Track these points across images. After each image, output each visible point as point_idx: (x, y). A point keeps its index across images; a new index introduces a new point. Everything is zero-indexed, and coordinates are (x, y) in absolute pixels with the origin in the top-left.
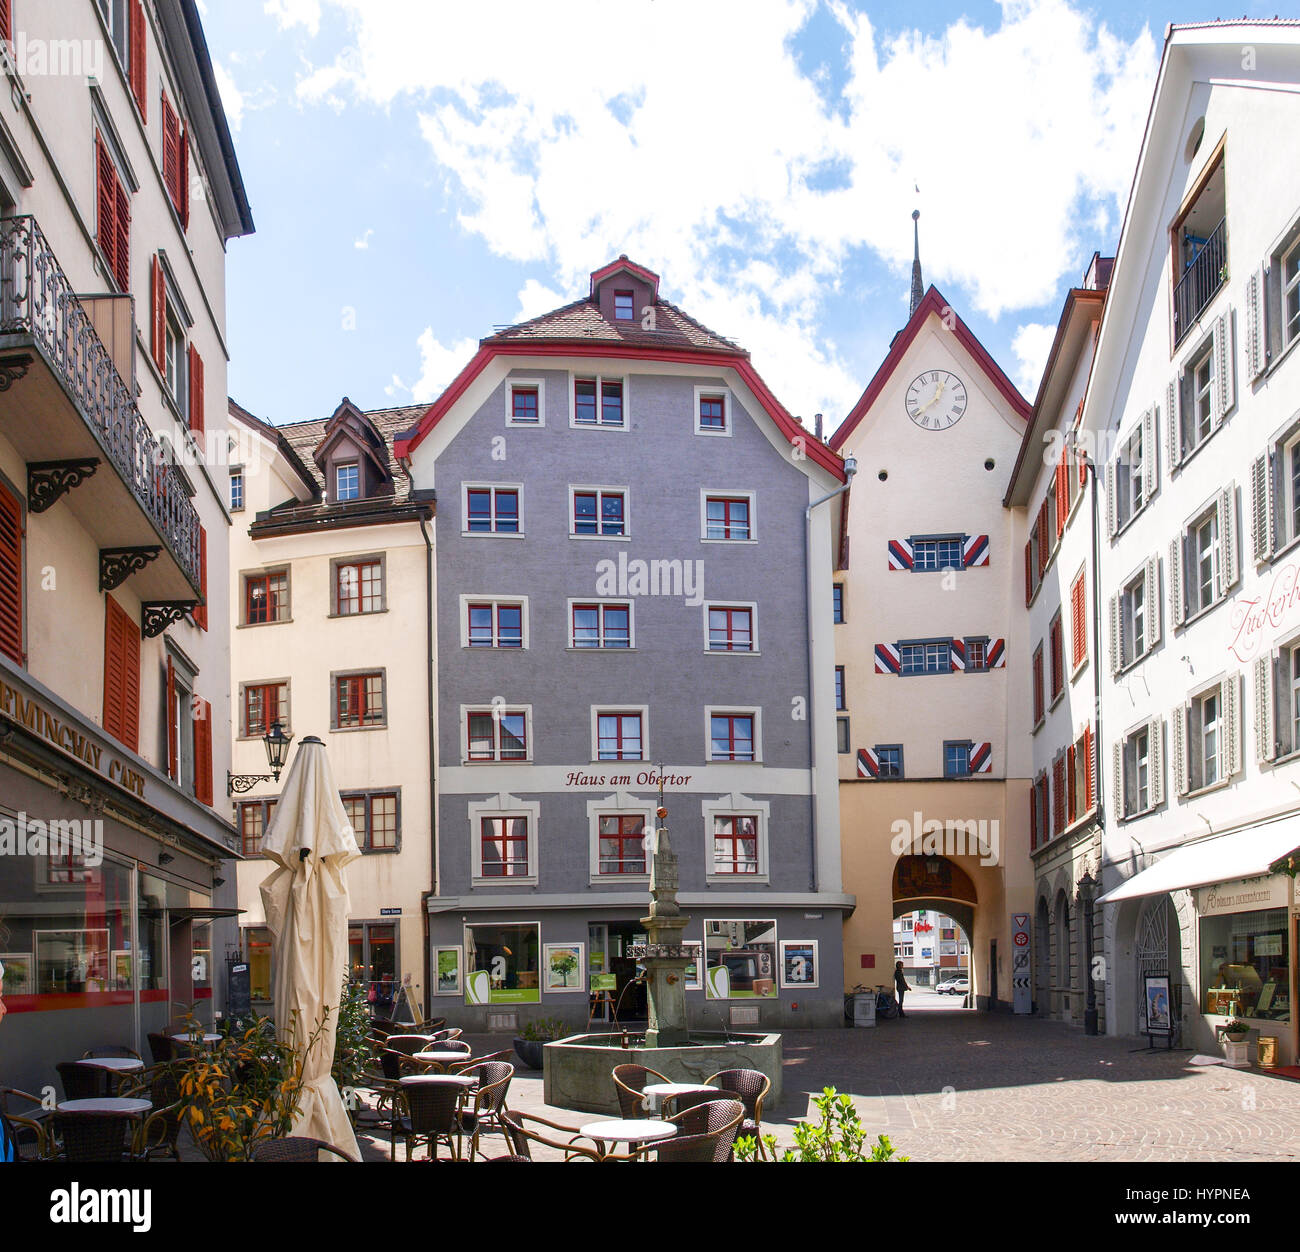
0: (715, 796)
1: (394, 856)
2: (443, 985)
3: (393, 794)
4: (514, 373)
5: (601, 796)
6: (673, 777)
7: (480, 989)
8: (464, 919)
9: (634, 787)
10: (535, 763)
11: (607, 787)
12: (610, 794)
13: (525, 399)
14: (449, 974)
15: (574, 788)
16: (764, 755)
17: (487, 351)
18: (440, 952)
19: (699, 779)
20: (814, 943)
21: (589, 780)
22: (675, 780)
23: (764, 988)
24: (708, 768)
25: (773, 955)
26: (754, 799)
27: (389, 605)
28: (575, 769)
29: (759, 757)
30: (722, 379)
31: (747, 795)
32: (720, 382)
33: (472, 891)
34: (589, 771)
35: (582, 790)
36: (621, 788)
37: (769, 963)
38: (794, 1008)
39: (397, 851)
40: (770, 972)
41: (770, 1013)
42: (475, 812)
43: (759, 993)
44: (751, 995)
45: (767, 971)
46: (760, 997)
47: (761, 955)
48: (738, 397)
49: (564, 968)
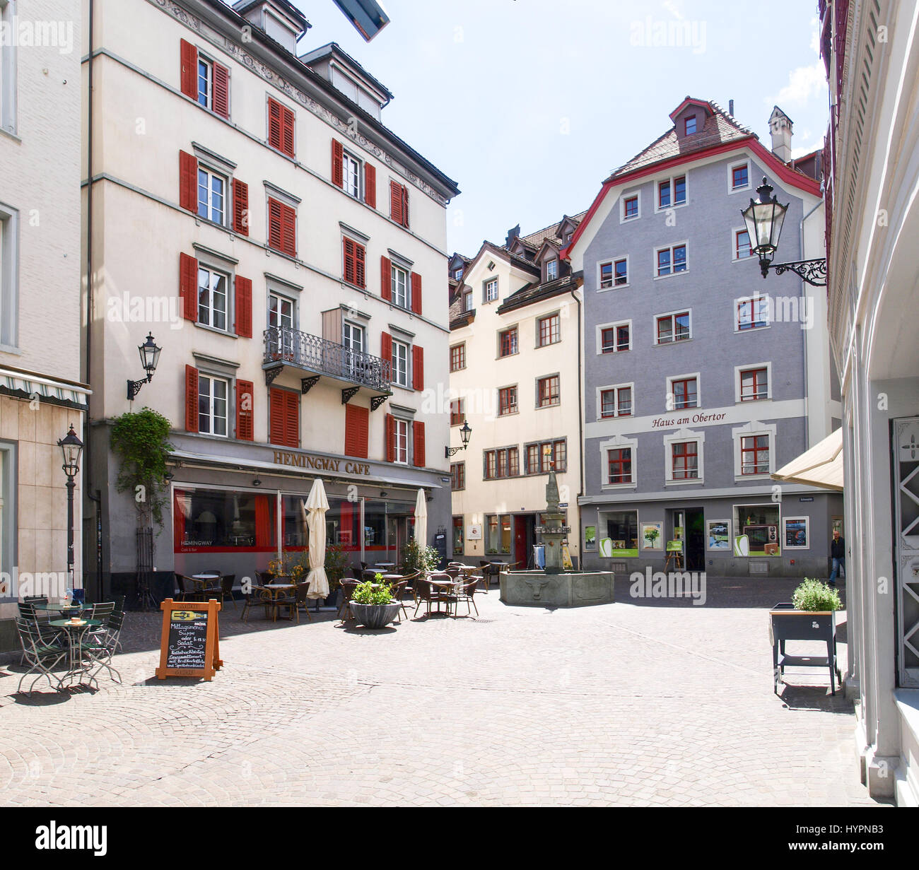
0: (740, 425)
1: (564, 474)
2: (588, 546)
3: (562, 441)
4: (625, 192)
5: (671, 432)
6: (714, 415)
7: (607, 548)
8: (598, 508)
9: (691, 424)
10: (635, 416)
11: (675, 426)
12: (677, 430)
13: (631, 204)
14: (591, 540)
15: (657, 429)
16: (773, 394)
17: (606, 186)
18: (587, 527)
19: (731, 414)
20: (807, 518)
21: (665, 423)
22: (716, 417)
23: (772, 550)
24: (737, 407)
25: (777, 526)
26: (766, 424)
27: (562, 338)
28: (657, 417)
29: (770, 396)
30: (745, 154)
31: (760, 421)
32: (744, 156)
33: (602, 492)
34: (664, 417)
35: (662, 429)
36: (683, 426)
37: (775, 532)
38: (792, 563)
39: (565, 472)
40: (776, 539)
41: (776, 566)
42: (604, 447)
43: (768, 553)
44: (762, 554)
45: (774, 538)
46: (769, 555)
47: (770, 527)
48: (756, 162)
49: (652, 537)
